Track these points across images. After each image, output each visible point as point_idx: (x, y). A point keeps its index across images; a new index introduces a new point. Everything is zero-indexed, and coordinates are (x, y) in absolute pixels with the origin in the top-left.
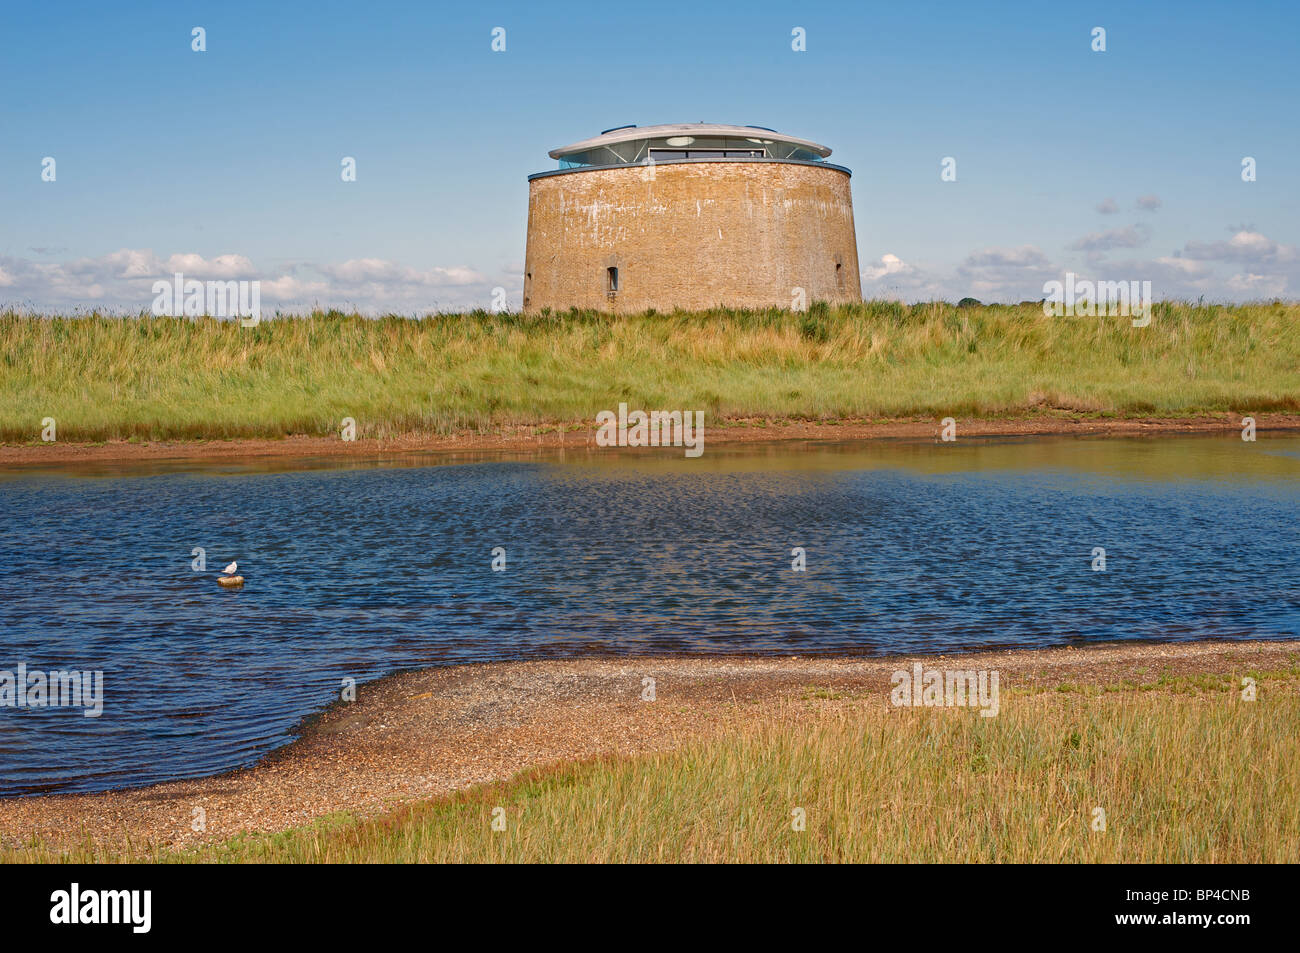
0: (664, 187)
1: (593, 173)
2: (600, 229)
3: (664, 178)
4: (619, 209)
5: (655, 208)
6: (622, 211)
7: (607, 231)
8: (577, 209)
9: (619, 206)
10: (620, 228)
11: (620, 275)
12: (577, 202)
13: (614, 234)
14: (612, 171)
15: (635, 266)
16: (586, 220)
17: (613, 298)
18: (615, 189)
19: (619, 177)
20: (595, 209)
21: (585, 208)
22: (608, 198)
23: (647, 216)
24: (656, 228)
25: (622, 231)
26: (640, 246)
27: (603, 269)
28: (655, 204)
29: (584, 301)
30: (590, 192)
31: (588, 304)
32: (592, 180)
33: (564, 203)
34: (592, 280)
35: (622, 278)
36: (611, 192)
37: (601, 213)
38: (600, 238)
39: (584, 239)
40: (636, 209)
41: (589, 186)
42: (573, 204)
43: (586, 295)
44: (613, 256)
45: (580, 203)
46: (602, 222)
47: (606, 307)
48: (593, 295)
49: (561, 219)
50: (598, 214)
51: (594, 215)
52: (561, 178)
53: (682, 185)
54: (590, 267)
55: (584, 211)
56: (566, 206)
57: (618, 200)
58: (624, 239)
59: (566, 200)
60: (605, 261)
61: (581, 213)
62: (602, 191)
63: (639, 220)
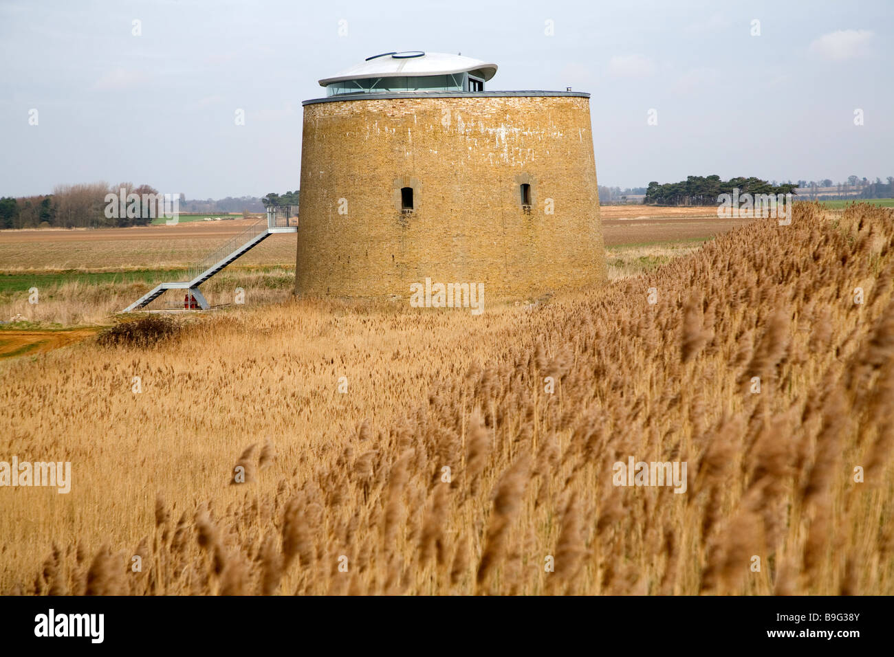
0: (559, 116)
1: (498, 99)
2: (510, 150)
3: (559, 108)
4: (526, 133)
5: (555, 134)
6: (530, 136)
7: (517, 152)
8: (482, 130)
9: (526, 130)
10: (529, 150)
11: (532, 191)
12: (481, 124)
13: (524, 155)
14: (517, 99)
15: (544, 183)
16: (493, 140)
17: (529, 211)
18: (521, 114)
20: (502, 132)
21: (491, 131)
22: (514, 123)
23: (550, 140)
24: (557, 151)
25: (531, 152)
26: (547, 166)
27: (516, 186)
28: (554, 131)
29: (500, 214)
30: (496, 116)
31: (504, 216)
32: (497, 106)
33: (463, 124)
34: (506, 195)
35: (534, 193)
36: (517, 117)
37: (509, 136)
38: (510, 158)
39: (493, 158)
40: (541, 134)
41: (493, 110)
42: (476, 126)
43: (501, 208)
44: (525, 174)
45: (485, 126)
46: (511, 143)
47: (523, 218)
48: (508, 208)
49: (461, 138)
50: (506, 136)
51: (503, 137)
52: (456, 100)
53: (570, 114)
54: (502, 183)
55: (491, 133)
56: (466, 127)
57: (524, 125)
58: (533, 159)
59: (465, 122)
60: (517, 178)
61: (487, 135)
62: (508, 116)
63: (544, 144)
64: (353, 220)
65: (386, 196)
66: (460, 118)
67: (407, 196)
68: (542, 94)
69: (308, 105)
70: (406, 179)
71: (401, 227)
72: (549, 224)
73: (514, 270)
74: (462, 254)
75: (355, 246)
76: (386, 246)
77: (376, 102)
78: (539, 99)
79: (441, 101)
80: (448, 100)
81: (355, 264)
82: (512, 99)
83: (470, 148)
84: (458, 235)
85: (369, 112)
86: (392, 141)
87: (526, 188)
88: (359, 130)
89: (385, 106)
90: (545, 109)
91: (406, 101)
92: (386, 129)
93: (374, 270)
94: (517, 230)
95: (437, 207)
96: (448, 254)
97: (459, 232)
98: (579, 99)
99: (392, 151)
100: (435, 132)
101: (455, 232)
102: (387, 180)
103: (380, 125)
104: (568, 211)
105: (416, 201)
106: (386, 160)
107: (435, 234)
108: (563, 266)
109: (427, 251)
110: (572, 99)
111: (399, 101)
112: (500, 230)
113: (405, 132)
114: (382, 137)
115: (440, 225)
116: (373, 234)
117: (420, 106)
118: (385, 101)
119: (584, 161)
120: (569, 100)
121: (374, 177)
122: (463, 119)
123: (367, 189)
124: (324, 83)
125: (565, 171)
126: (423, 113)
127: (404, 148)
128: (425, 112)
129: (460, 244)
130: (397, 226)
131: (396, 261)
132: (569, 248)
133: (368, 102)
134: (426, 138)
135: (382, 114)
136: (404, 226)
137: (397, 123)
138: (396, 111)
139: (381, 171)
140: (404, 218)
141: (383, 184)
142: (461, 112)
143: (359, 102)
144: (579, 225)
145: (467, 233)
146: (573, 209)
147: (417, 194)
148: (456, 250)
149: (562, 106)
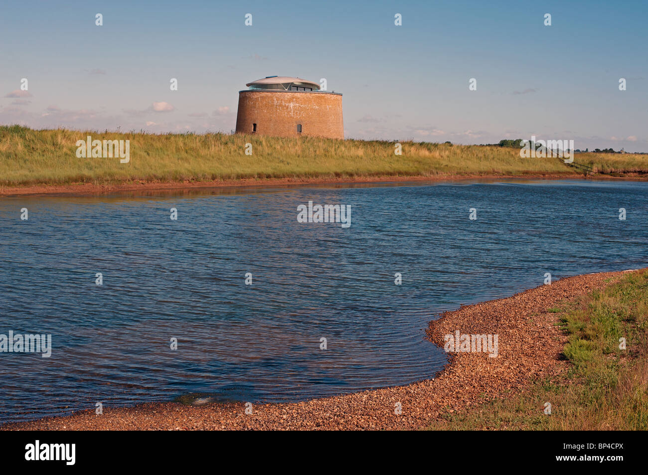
1: (291, 93)
2: (294, 112)
3: (317, 97)
6: (303, 107)
7: (297, 113)
8: (283, 104)
9: (302, 105)
10: (302, 112)
11: (303, 127)
12: (283, 102)
13: (300, 114)
15: (308, 125)
16: (287, 108)
17: (300, 134)
18: (300, 99)
19: (302, 95)
20: (292, 105)
21: (287, 105)
22: (297, 102)
23: (312, 109)
24: (315, 113)
26: (310, 119)
27: (296, 125)
28: (315, 106)
30: (290, 99)
32: (290, 95)
34: (291, 128)
36: (298, 100)
37: (294, 107)
38: (294, 115)
39: (287, 114)
40: (308, 107)
41: (289, 97)
42: (281, 103)
43: (288, 133)
44: (300, 121)
45: (285, 102)
46: (295, 109)
48: (291, 133)
49: (275, 107)
51: (292, 107)
52: (274, 93)
53: (323, 100)
54: (290, 124)
56: (278, 103)
57: (301, 103)
58: (304, 116)
59: (277, 101)
60: (297, 122)
61: (285, 106)
62: (294, 99)
63: (309, 110)
65: (248, 126)
66: (275, 99)
67: (255, 125)
69: (241, 93)
70: (255, 121)
77: (248, 93)
79: (269, 93)
80: (271, 93)
82: (296, 93)
83: (278, 110)
85: (246, 96)
86: (251, 107)
87: (300, 126)
88: (244, 102)
89: (250, 94)
90: (311, 97)
91: (257, 93)
92: (250, 102)
95: (264, 131)
99: (251, 110)
100: (266, 104)
103: (248, 101)
105: (257, 129)
106: (249, 113)
110: (325, 95)
111: (255, 92)
113: (256, 104)
117: (262, 95)
118: (250, 92)
120: (323, 95)
121: (245, 119)
123: (243, 124)
124: (248, 85)
125: (318, 121)
126: (262, 97)
127: (255, 109)
134: (263, 106)
135: (249, 97)
137: (253, 101)
138: (253, 96)
139: (247, 117)
141: (248, 122)
142: (276, 97)
147: (258, 126)
149: (319, 97)
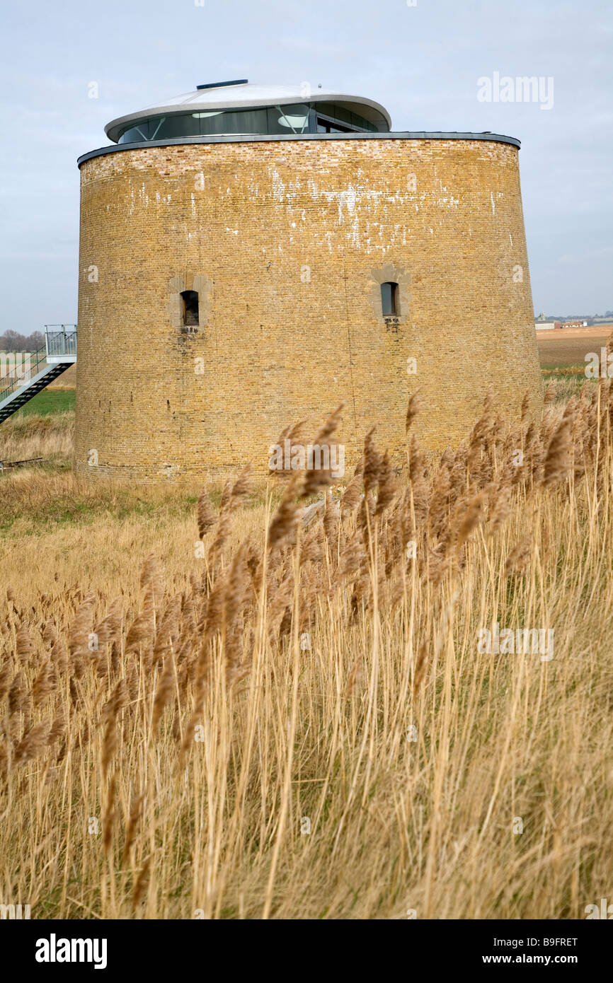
0: (453, 171)
1: (342, 144)
2: (363, 228)
3: (453, 158)
4: (392, 199)
5: (445, 200)
6: (398, 203)
7: (375, 231)
8: (315, 195)
9: (393, 194)
10: (397, 226)
11: (402, 293)
12: (313, 185)
13: (388, 235)
14: (376, 143)
15: (424, 281)
16: (334, 211)
17: (396, 326)
18: (383, 168)
19: (389, 151)
20: (350, 197)
21: (330, 197)
22: (372, 182)
23: (434, 211)
24: (448, 228)
25: (401, 230)
26: (430, 254)
27: (372, 285)
28: (444, 195)
29: (344, 332)
30: (339, 171)
31: (351, 335)
32: (340, 154)
33: (282, 186)
34: (355, 301)
35: (406, 297)
36: (376, 173)
37: (363, 204)
38: (363, 240)
39: (333, 240)
40: (419, 200)
41: (335, 162)
42: (305, 188)
43: (345, 323)
44: (389, 267)
45: (320, 187)
46: (366, 217)
47: (384, 338)
48: (359, 322)
49: (278, 208)
50: (357, 204)
51: (350, 206)
52: (270, 146)
53: (474, 168)
54: (349, 281)
55: (330, 199)
56: (287, 190)
57: (389, 186)
58: (404, 242)
59: (286, 181)
60: (376, 274)
61: (323, 202)
62: (360, 171)
63: (424, 216)
64: (115, 344)
65: (157, 306)
66: (276, 176)
67: (191, 301)
68: (423, 136)
70: (188, 277)
71: (180, 356)
72: (431, 346)
73: (368, 422)
74: (278, 398)
75: (117, 385)
76: (158, 385)
77: (142, 154)
78: (416, 143)
79: (245, 148)
80: (255, 145)
81: (119, 413)
82: (367, 143)
83: (294, 225)
84: (271, 367)
85: (133, 169)
86: (167, 217)
87: (392, 288)
88: (122, 200)
89: (155, 158)
90: (429, 159)
91: (187, 149)
92: (158, 196)
93: (141, 423)
94: (374, 357)
95: (238, 323)
96: (255, 397)
97: (274, 363)
98: (492, 146)
99: (167, 232)
100: (234, 200)
101: (267, 362)
102: (159, 279)
103: (148, 191)
104: (466, 325)
105: (203, 313)
106: (157, 247)
107: (234, 366)
108: (456, 414)
109: (223, 394)
110: (478, 144)
111: (177, 149)
112: (345, 357)
113: (186, 201)
114: (152, 210)
115: (243, 352)
116: (139, 367)
117: (209, 157)
118: (155, 151)
119: (498, 244)
120: (472, 146)
121: (140, 275)
122: (282, 176)
123: (131, 295)
125: (463, 262)
126: (214, 169)
127: (184, 226)
128: (218, 166)
129: (275, 380)
130: (173, 354)
131: (172, 410)
132: (468, 385)
133: (133, 153)
134: (219, 209)
135: (152, 171)
136: (184, 353)
137: (173, 187)
138: (172, 167)
139: (151, 264)
140: (184, 340)
141: (154, 286)
142: (279, 165)
143: (120, 155)
144: (486, 348)
145: (287, 364)
146: (475, 321)
147: (205, 299)
148: (269, 391)
149: (459, 155)
